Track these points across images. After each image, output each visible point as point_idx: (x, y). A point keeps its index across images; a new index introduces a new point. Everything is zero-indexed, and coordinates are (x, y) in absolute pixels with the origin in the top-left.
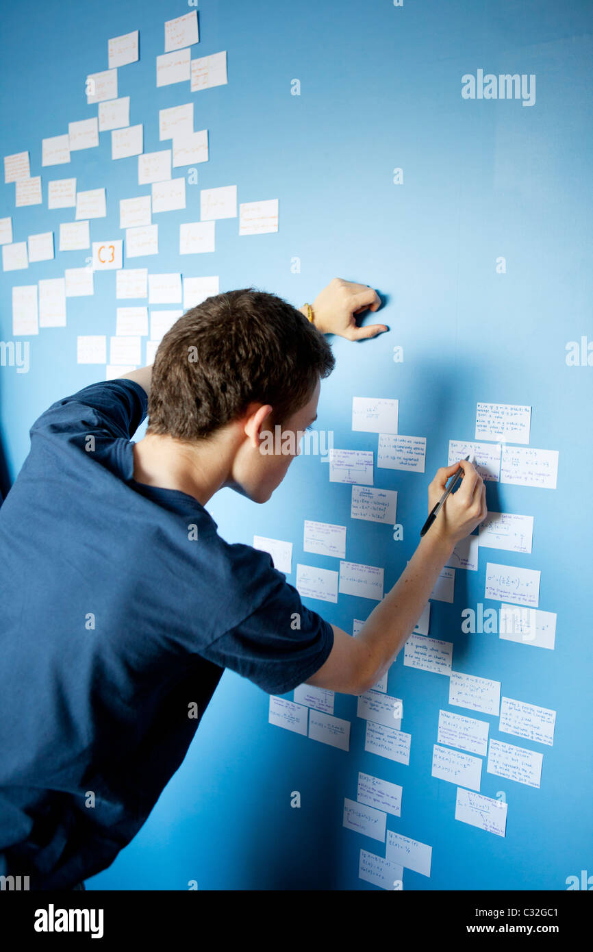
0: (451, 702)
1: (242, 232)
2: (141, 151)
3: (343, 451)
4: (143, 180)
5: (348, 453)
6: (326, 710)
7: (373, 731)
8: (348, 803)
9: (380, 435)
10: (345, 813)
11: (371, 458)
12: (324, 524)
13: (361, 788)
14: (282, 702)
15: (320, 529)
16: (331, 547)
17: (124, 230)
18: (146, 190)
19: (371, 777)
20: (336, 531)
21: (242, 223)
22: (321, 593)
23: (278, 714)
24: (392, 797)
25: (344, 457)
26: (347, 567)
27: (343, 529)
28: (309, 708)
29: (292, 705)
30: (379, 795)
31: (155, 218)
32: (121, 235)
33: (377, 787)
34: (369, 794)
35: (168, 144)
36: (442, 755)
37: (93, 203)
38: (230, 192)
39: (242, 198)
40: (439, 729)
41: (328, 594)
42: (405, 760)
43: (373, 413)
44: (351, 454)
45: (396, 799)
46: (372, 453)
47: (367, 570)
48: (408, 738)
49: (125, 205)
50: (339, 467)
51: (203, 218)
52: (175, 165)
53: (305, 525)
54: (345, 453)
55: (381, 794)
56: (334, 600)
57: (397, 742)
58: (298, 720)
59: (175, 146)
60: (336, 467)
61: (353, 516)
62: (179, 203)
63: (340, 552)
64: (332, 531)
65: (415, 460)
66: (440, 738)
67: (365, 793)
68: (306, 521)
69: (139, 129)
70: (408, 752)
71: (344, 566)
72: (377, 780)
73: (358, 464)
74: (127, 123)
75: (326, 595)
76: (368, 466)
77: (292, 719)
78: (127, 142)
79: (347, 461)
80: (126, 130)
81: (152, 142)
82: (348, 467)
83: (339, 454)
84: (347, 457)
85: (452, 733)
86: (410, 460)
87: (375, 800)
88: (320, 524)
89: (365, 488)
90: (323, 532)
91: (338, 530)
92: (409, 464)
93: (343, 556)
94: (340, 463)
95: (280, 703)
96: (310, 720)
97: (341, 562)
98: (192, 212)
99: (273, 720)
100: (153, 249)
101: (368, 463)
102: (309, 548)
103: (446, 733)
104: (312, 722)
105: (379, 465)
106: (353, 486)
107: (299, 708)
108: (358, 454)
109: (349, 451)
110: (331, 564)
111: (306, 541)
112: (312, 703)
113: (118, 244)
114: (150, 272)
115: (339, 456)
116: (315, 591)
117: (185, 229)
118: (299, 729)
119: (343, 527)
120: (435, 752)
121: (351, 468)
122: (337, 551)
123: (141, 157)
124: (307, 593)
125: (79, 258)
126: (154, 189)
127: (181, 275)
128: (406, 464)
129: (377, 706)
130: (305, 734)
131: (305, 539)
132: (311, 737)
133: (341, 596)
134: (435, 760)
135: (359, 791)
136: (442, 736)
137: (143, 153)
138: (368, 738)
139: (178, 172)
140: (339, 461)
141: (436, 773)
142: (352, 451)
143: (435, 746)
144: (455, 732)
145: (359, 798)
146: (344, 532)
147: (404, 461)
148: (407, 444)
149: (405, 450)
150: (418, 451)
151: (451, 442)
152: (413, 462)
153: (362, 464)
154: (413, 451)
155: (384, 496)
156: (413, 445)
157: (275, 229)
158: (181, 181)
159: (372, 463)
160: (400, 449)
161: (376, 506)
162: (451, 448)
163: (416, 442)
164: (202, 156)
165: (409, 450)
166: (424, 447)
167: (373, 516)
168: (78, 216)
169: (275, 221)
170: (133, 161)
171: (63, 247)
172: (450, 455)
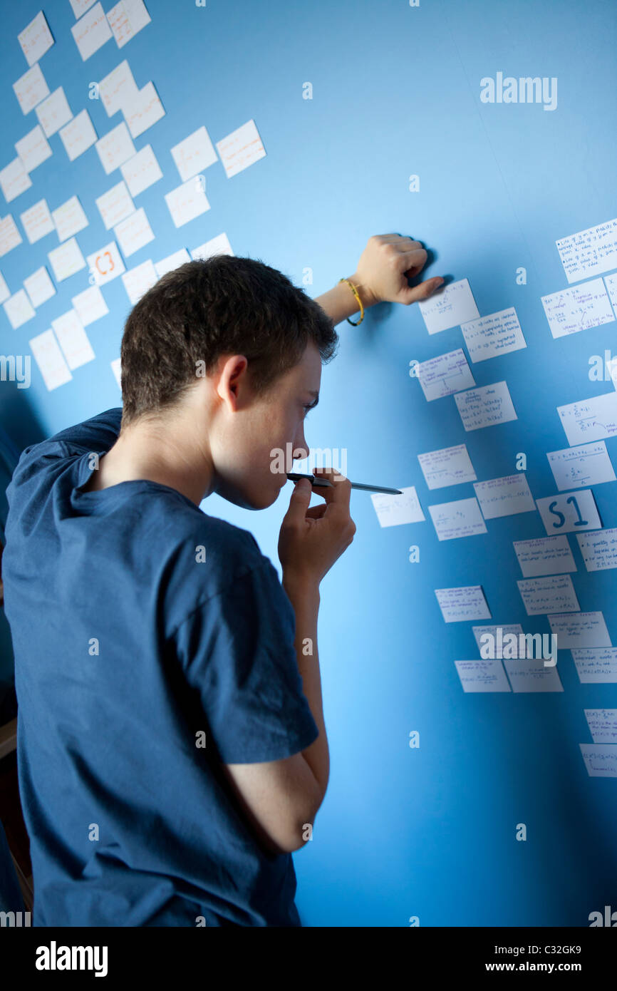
1: (230, 174)
2: (94, 138)
3: (429, 362)
4: (109, 168)
5: (435, 362)
7: (581, 659)
8: (585, 748)
9: (462, 327)
10: (586, 761)
11: (463, 357)
12: (441, 451)
13: (594, 727)
14: (470, 664)
15: (437, 458)
16: (457, 473)
17: (112, 230)
18: (117, 176)
19: (599, 711)
20: (456, 453)
21: (226, 164)
22: (466, 528)
23: (471, 680)
25: (432, 368)
26: (483, 488)
27: (462, 448)
28: (502, 661)
29: (483, 664)
31: (138, 201)
32: (110, 236)
33: (610, 719)
34: (605, 731)
35: (119, 117)
37: (71, 217)
38: (200, 136)
39: (215, 137)
41: (474, 526)
43: (444, 305)
44: (439, 361)
46: (461, 350)
47: (506, 482)
49: (103, 203)
50: (431, 381)
51: (184, 177)
52: (135, 135)
53: (420, 460)
54: (432, 363)
56: (483, 530)
57: (613, 661)
58: (494, 678)
59: (126, 115)
60: (429, 382)
61: (467, 429)
62: (155, 174)
63: (469, 475)
64: (451, 454)
65: (511, 337)
67: (600, 730)
68: (419, 456)
69: (84, 116)
71: (478, 488)
72: (608, 711)
73: (451, 369)
74: (69, 115)
75: (472, 528)
76: (462, 367)
77: (489, 679)
78: (79, 134)
79: (437, 371)
80: (71, 124)
81: (104, 123)
82: (440, 378)
83: (426, 367)
84: (436, 366)
86: (505, 339)
87: (613, 735)
88: (435, 453)
89: (469, 392)
90: (442, 461)
91: (457, 451)
92: (506, 345)
93: (474, 478)
94: (431, 377)
95: (468, 666)
96: (509, 672)
97: (474, 485)
98: (171, 178)
99: (468, 687)
100: (148, 236)
101: (461, 363)
102: (433, 484)
104: (511, 674)
105: (474, 360)
106: (456, 396)
107: (491, 664)
108: (446, 358)
109: (435, 359)
110: (464, 491)
111: (428, 478)
113: (111, 247)
114: (155, 262)
115: (427, 369)
116: (458, 529)
117: (172, 199)
118: (500, 686)
119: (460, 446)
121: (445, 376)
122: (465, 475)
123: (98, 146)
124: (451, 535)
125: (80, 281)
126: (125, 171)
127: (187, 250)
128: (502, 346)
129: (575, 629)
130: (509, 690)
131: (426, 476)
132: (516, 690)
133: (489, 523)
135: (593, 730)
137: (99, 138)
138: (579, 669)
139: (139, 143)
140: (428, 375)
142: (439, 358)
145: (596, 739)
146: (465, 451)
147: (500, 344)
148: (496, 324)
149: (495, 331)
150: (510, 326)
151: (543, 299)
152: (509, 341)
153: (455, 367)
154: (505, 328)
155: (493, 392)
156: (503, 322)
157: (263, 154)
158: (147, 150)
159: (466, 361)
160: (489, 332)
161: (488, 407)
162: (546, 307)
163: (505, 317)
164: (157, 112)
165: (499, 329)
166: (515, 318)
167: (489, 419)
168: (62, 238)
169: (259, 144)
170: (91, 153)
171: (60, 277)
172: (548, 315)
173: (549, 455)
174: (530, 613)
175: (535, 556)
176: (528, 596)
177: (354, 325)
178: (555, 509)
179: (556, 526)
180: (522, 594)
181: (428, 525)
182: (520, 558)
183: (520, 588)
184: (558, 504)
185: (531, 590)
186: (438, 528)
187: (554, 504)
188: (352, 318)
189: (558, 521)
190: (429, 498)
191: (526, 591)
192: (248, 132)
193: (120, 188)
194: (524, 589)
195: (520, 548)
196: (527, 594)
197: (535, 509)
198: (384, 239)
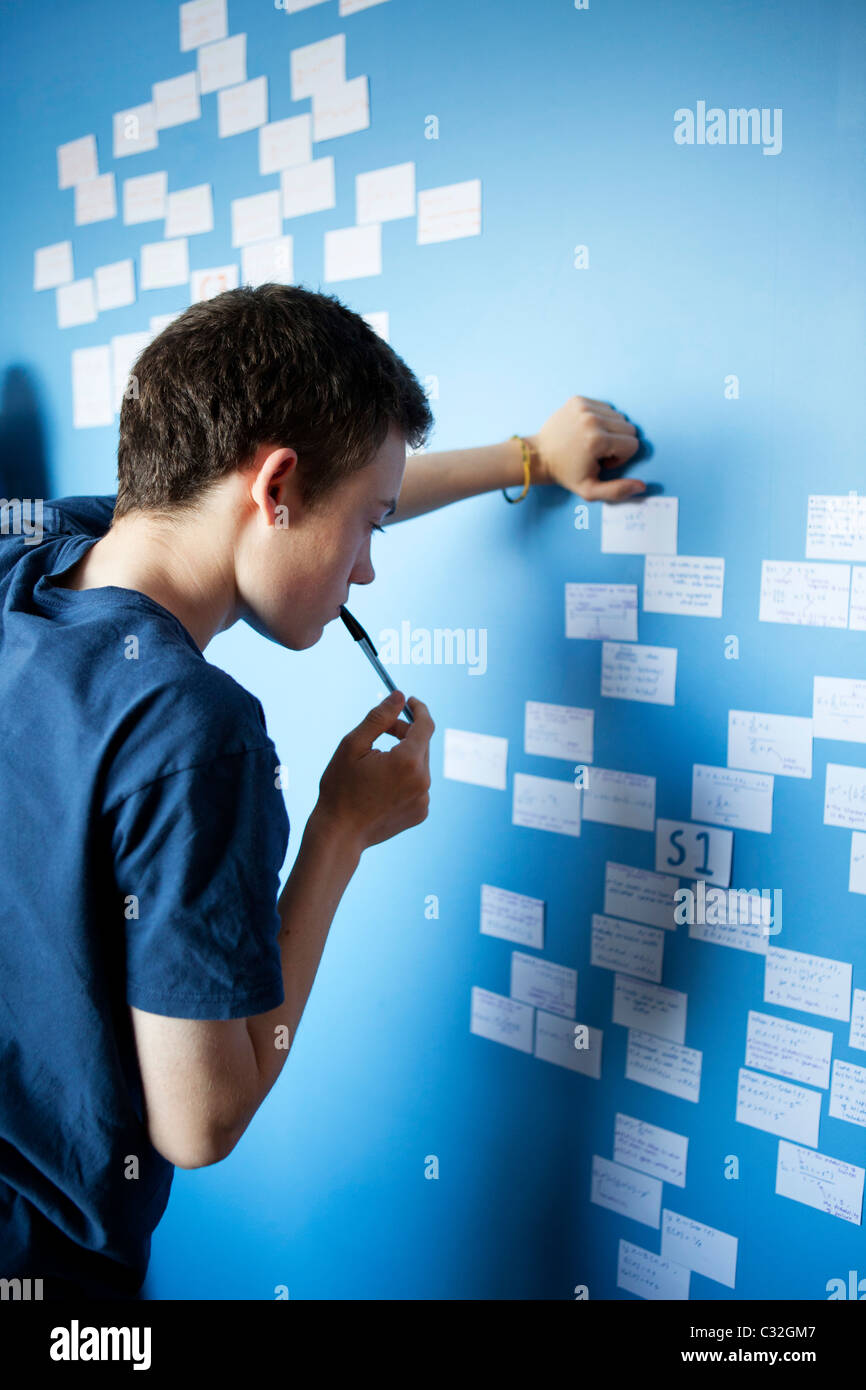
0: (768, 998)
1: (423, 239)
2: (263, 119)
3: (588, 586)
4: (267, 167)
5: (596, 589)
6: (563, 1011)
7: (640, 1046)
8: (599, 1163)
9: (647, 558)
10: (595, 1179)
11: (633, 597)
12: (559, 707)
13: (621, 1140)
14: (494, 998)
15: (551, 714)
16: (569, 744)
17: (239, 249)
18: (273, 182)
19: (636, 1122)
20: (577, 718)
21: (423, 224)
22: (553, 820)
23: (486, 1019)
24: (671, 1155)
25: (589, 596)
26: (592, 776)
27: (589, 714)
28: (536, 1009)
29: (509, 1004)
30: (649, 1152)
31: (289, 226)
32: (235, 257)
33: (646, 1138)
34: (634, 1151)
35: (305, 106)
36: (755, 1086)
37: (192, 210)
38: (405, 173)
39: (423, 183)
40: (748, 1044)
41: (565, 822)
42: (692, 1094)
43: (635, 520)
44: (601, 590)
45: (677, 1158)
46: (634, 587)
47: (628, 781)
48: (696, 1057)
49: (241, 208)
50: (582, 612)
51: (361, 218)
52: (318, 138)
53: (528, 709)
54: (591, 589)
55: (653, 1149)
56: (574, 831)
57: (678, 1064)
58: (517, 1028)
59: (317, 106)
60: (578, 613)
61: (604, 693)
62: (325, 199)
63: (584, 751)
64: (570, 717)
65: (705, 596)
66: (749, 1059)
67: (627, 1147)
68: (528, 703)
69: (260, 84)
70: (696, 1080)
71: (586, 774)
72: (647, 1126)
73: (612, 606)
74: (242, 76)
75: (561, 823)
76: (628, 611)
77: (508, 1026)
78: (244, 106)
79: (594, 603)
80: (240, 89)
81: (283, 105)
82: (594, 613)
83: (581, 592)
84: (594, 595)
85: (769, 1050)
86: (698, 596)
87: (643, 1159)
88: (552, 708)
89: (624, 645)
90: (555, 720)
91: (582, 716)
92: (696, 604)
93: (588, 758)
94: (583, 607)
95: (488, 999)
96: (539, 1026)
97: (587, 768)
98: (343, 213)
99: (479, 1027)
101: (628, 605)
102: (533, 746)
103: (759, 1049)
104: (541, 1031)
105: (648, 607)
106: (606, 645)
107: (519, 1008)
108: (611, 590)
109: (599, 586)
111: (529, 736)
112: (541, 1001)
113: (231, 270)
115: (581, 595)
116: (544, 817)
117: (333, 240)
118: (520, 1042)
119: (586, 711)
120: (742, 1081)
121: (600, 613)
122: (578, 751)
123: (264, 132)
124: (532, 822)
126: (286, 180)
128: (690, 603)
129: (645, 1004)
130: (529, 1051)
131: (527, 732)
132: (540, 1054)
133: (587, 825)
134: (742, 1095)
135: (618, 1144)
136: (754, 1055)
137: (271, 119)
138: (631, 1058)
139: (320, 149)
140: (581, 604)
141: (743, 1116)
142: (602, 586)
143: (742, 1072)
144: (776, 1048)
145: (618, 1156)
146: (590, 720)
147: (688, 599)
148: (692, 571)
149: (689, 581)
150: (710, 582)
151: (766, 564)
152: (702, 600)
153: (618, 606)
154: (702, 581)
155: (655, 658)
156: (702, 572)
157: (475, 230)
158: (327, 164)
159: (636, 604)
160: (680, 579)
161: (641, 675)
162: (765, 574)
163: (707, 567)
164: (359, 120)
165: (695, 580)
166: (721, 574)
167: (637, 691)
168: (170, 231)
169: (476, 216)
170: (251, 138)
171: (147, 283)
172: (764, 586)
173: (697, 768)
174: (595, 961)
175: (630, 891)
176: (601, 939)
177: (510, 501)
178: (678, 839)
179: (671, 862)
180: (594, 933)
181: (506, 797)
182: (609, 886)
183: (595, 925)
184: (684, 835)
185: (608, 933)
186: (517, 806)
187: (679, 833)
188: (512, 492)
189: (676, 856)
190: (521, 762)
191: (600, 931)
192: (468, 193)
193: (272, 197)
194: (599, 927)
195: (614, 873)
196: (601, 935)
197: (652, 829)
198: (591, 405)
